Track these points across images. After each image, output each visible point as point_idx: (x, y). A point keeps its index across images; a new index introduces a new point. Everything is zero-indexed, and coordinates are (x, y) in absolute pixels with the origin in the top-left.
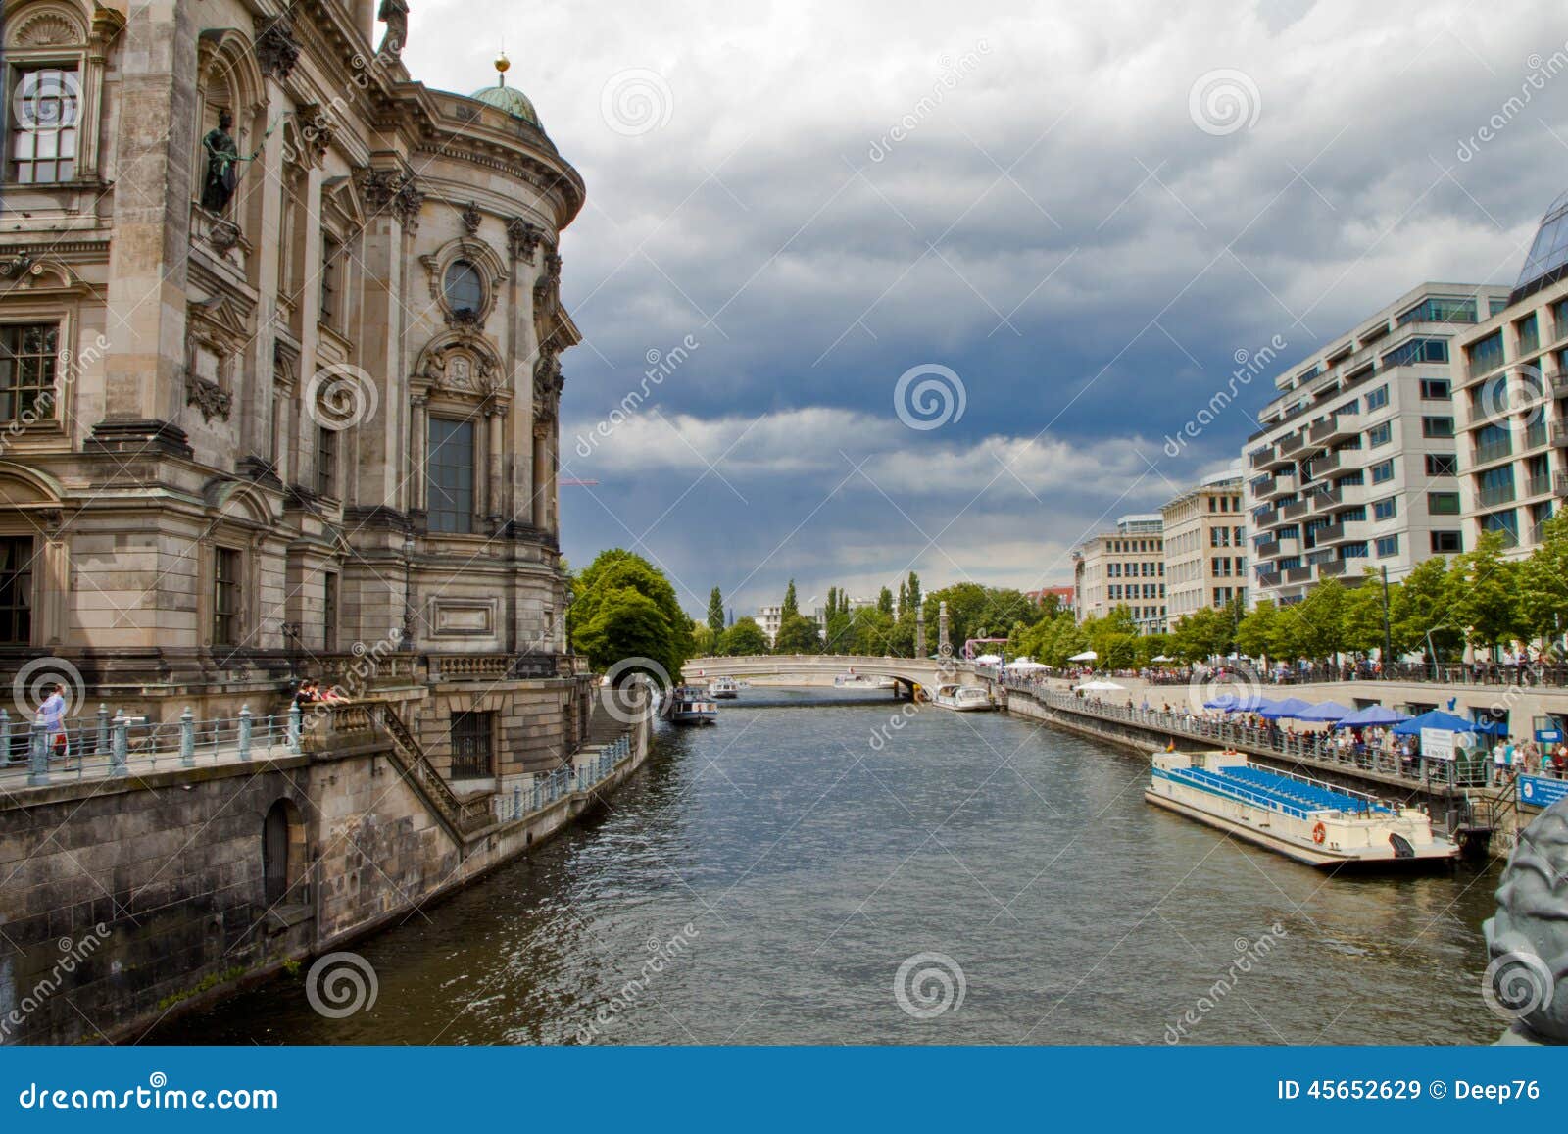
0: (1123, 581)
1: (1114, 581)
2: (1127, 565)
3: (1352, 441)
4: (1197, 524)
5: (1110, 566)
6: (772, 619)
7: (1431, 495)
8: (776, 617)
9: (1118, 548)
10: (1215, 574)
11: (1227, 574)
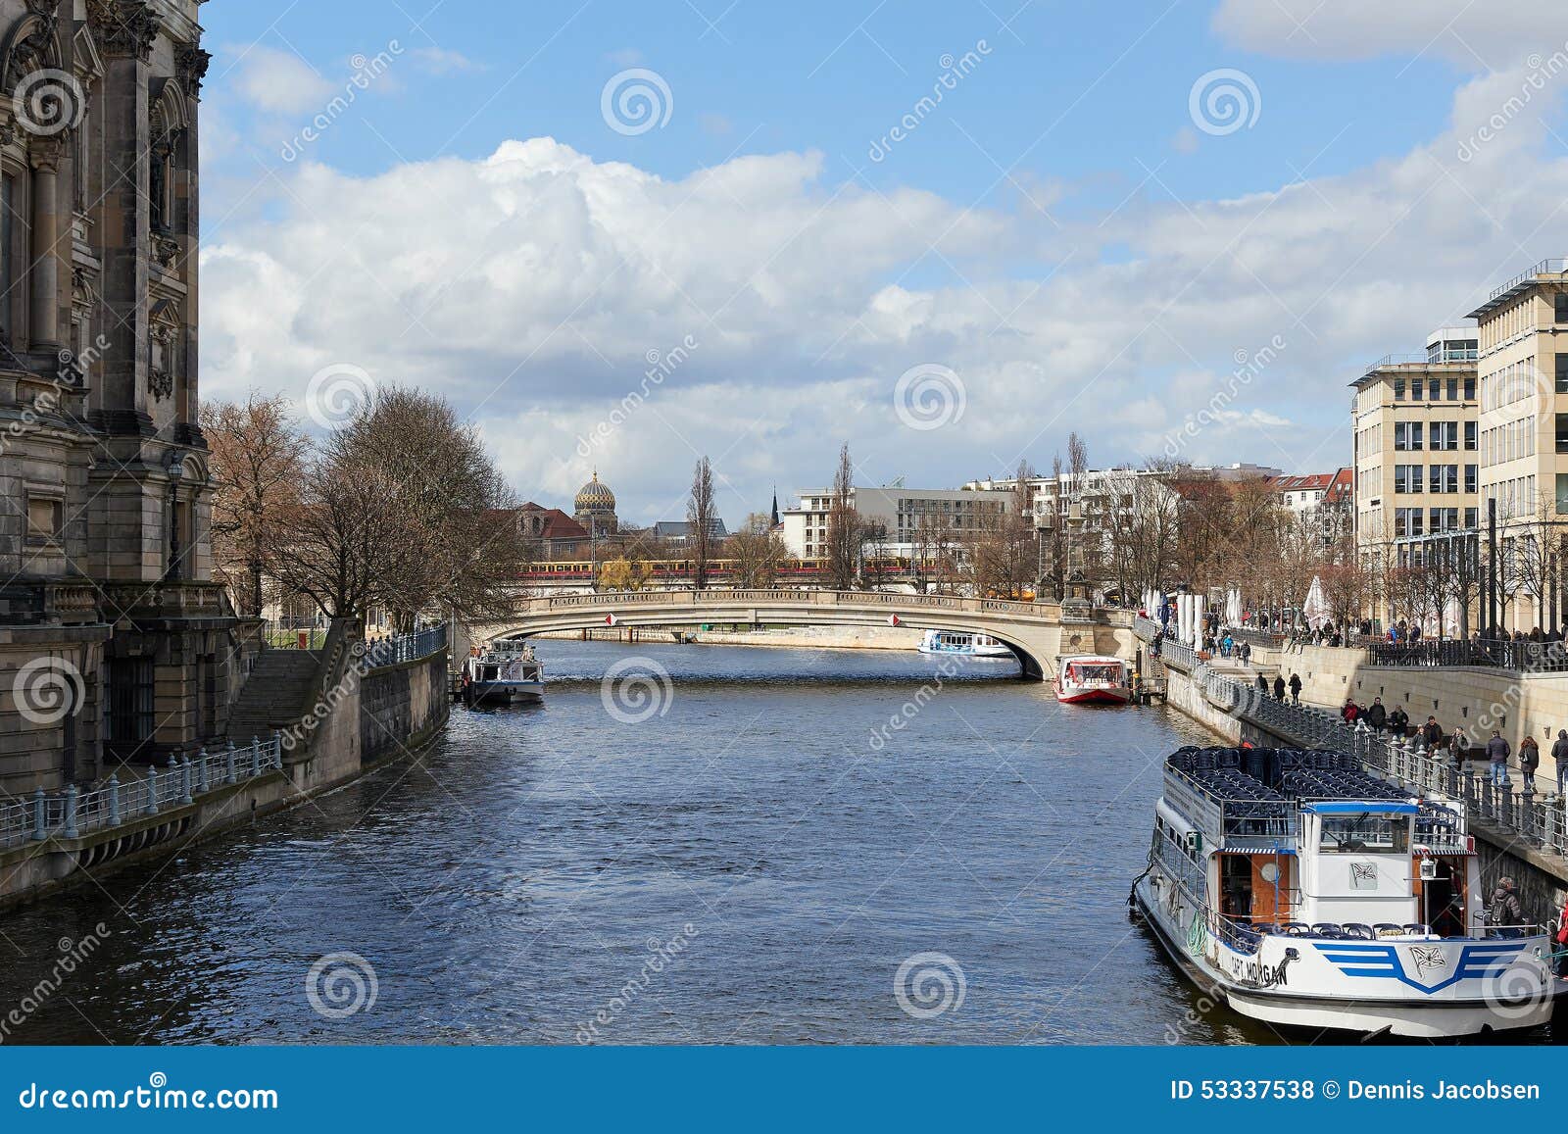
0: (1426, 458)
2: (1435, 426)
5: (1400, 428)
6: (816, 518)
8: (822, 515)
9: (1417, 393)
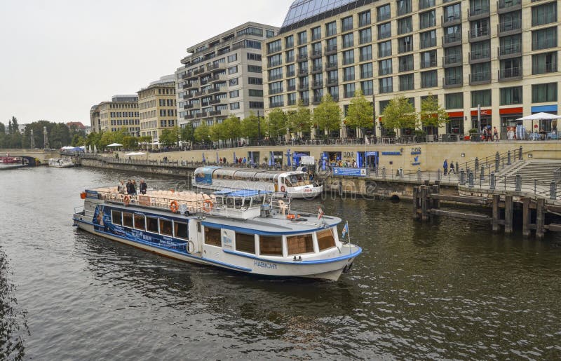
0: (116, 119)
1: (113, 119)
3: (223, 71)
4: (155, 98)
5: (111, 113)
7: (250, 90)
9: (114, 107)
10: (161, 115)
11: (165, 115)
